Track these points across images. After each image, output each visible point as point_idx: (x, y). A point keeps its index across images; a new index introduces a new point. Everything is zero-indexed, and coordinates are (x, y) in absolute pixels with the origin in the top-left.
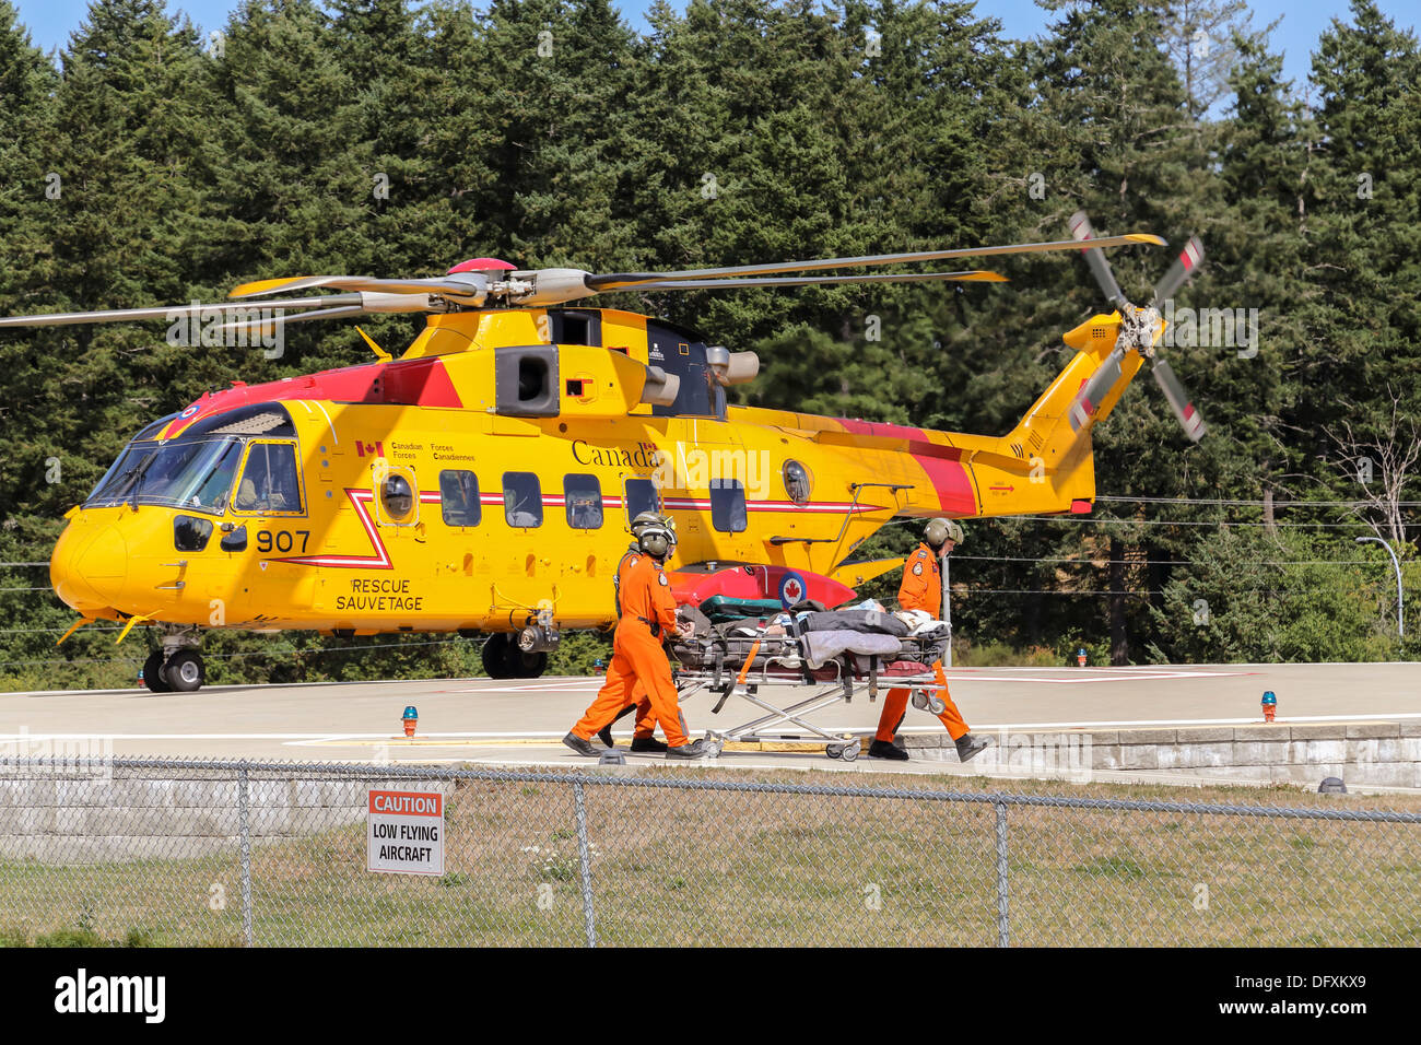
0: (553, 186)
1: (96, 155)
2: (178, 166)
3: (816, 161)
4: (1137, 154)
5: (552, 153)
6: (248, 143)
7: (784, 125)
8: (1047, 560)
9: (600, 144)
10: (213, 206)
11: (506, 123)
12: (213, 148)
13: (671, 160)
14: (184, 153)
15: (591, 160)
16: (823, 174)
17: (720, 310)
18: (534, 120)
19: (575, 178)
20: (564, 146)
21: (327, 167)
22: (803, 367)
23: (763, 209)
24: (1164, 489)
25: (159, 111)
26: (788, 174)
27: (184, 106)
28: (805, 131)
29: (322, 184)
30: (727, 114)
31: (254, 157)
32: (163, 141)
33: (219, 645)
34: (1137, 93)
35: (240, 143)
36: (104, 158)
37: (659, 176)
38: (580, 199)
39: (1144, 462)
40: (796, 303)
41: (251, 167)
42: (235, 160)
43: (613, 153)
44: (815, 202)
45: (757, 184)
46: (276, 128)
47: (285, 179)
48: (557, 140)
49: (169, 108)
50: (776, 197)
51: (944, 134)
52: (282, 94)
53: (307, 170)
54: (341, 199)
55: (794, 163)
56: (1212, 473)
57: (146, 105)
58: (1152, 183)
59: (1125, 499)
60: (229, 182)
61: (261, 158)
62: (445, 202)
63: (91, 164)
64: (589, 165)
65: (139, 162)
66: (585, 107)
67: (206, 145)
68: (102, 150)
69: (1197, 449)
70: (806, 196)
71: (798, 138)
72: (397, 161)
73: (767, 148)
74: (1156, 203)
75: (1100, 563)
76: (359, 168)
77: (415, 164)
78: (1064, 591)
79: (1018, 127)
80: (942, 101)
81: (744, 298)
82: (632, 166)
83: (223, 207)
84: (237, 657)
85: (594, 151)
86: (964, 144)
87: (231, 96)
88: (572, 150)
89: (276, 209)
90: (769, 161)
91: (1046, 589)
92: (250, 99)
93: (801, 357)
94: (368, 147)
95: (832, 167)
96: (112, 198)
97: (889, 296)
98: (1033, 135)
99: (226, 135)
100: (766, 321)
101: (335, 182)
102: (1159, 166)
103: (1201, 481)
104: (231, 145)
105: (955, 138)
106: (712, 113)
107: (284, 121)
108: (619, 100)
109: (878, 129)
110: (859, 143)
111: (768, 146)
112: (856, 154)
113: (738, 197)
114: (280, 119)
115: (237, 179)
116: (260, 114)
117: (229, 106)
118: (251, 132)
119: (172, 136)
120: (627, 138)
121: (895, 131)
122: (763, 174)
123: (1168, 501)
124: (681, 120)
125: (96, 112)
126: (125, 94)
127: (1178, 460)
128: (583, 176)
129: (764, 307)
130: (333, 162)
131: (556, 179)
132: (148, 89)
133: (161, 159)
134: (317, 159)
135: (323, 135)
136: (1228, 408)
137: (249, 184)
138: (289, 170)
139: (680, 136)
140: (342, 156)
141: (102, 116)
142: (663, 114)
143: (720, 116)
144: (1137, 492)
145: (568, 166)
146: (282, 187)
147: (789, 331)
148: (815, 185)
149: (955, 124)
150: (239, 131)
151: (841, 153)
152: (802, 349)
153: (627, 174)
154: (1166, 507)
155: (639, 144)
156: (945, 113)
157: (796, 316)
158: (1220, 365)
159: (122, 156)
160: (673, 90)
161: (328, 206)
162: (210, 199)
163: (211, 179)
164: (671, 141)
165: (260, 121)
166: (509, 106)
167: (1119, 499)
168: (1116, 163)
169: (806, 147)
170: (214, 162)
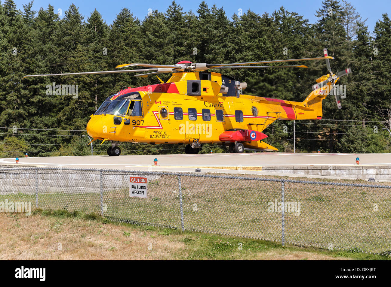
0: (212, 53)
1: (117, 46)
2: (135, 49)
3: (268, 48)
4: (336, 47)
5: (212, 46)
6: (148, 44)
7: (261, 40)
8: (316, 133)
9: (222, 45)
10: (141, 57)
11: (202, 39)
12: (141, 45)
13: (237, 48)
14: (136, 46)
15: (220, 47)
16: (269, 51)
17: (247, 79)
18: (208, 39)
19: (217, 51)
20: (215, 44)
21: (165, 49)
22: (264, 91)
23: (256, 58)
24: (341, 118)
25: (131, 37)
26: (262, 51)
27: (136, 36)
28: (265, 42)
29: (164, 52)
30: (249, 38)
31: (150, 46)
32: (132, 43)
33: (141, 148)
34: (336, 34)
35: (146, 44)
36: (118, 46)
37: (234, 51)
38: (218, 56)
39: (337, 112)
40: (263, 78)
41: (149, 49)
42: (146, 47)
43: (224, 47)
44: (267, 57)
45: (255, 53)
46: (154, 40)
47: (156, 51)
48: (213, 43)
49: (133, 37)
50: (259, 55)
51: (296, 43)
52: (155, 33)
53: (161, 49)
54: (168, 55)
55: (263, 49)
56: (352, 115)
57: (128, 36)
58: (339, 53)
59: (333, 120)
60: (144, 52)
61: (151, 47)
62: (189, 56)
63: (116, 48)
64: (220, 48)
65: (126, 48)
66: (219, 37)
67: (140, 44)
68: (118, 45)
69: (348, 110)
70: (265, 55)
71: (264, 43)
72: (179, 48)
73: (257, 45)
74: (340, 58)
75: (328, 134)
76: (171, 49)
77: (183, 48)
78: (320, 140)
79: (311, 42)
80: (296, 36)
81: (252, 77)
82: (229, 49)
83: (143, 57)
84: (145, 151)
85: (221, 46)
86: (300, 45)
87: (145, 34)
88: (216, 45)
89: (154, 58)
90: (258, 48)
91: (316, 139)
92: (149, 34)
93: (264, 89)
94: (173, 45)
95: (271, 49)
96: (120, 55)
97: (283, 76)
98: (314, 43)
99: (144, 42)
100: (257, 82)
101: (166, 52)
102: (341, 50)
103: (349, 116)
104: (145, 44)
105: (298, 44)
106: (246, 38)
107: (156, 39)
108: (226, 35)
109: (281, 41)
110: (277, 44)
111: (258, 45)
112: (276, 47)
113: (251, 55)
114: (155, 39)
115: (146, 51)
116: (150, 38)
117: (144, 36)
118: (149, 42)
119: (133, 42)
120: (227, 43)
121: (285, 42)
122: (256, 51)
123: (342, 120)
124: (239, 39)
125: (117, 37)
126: (124, 34)
127: (344, 112)
128: (218, 51)
129: (256, 79)
130: (166, 48)
131: (213, 51)
132: (128, 33)
133: (131, 47)
134: (163, 47)
135: (164, 42)
136: (355, 101)
137: (149, 52)
138: (157, 49)
139: (239, 43)
140: (168, 46)
141: (118, 37)
142: (235, 38)
143: (248, 39)
144: (335, 119)
145: (215, 49)
146: (155, 53)
147: (262, 84)
148: (267, 53)
149: (298, 41)
150: (146, 41)
151: (273, 47)
152: (264, 87)
153: (228, 50)
154: (342, 122)
155: (230, 44)
156: (296, 39)
157: (263, 81)
158: (353, 92)
159: (122, 46)
160: (237, 33)
161: (165, 57)
162: (140, 55)
163: (141, 51)
164: (237, 44)
165: (151, 39)
166: (203, 36)
167: (331, 120)
168: (332, 49)
169: (266, 45)
170: (141, 47)
